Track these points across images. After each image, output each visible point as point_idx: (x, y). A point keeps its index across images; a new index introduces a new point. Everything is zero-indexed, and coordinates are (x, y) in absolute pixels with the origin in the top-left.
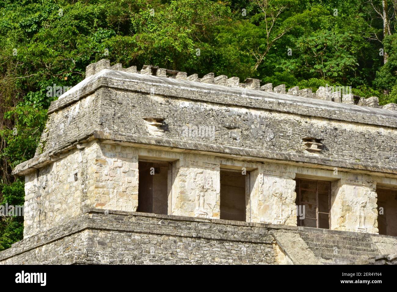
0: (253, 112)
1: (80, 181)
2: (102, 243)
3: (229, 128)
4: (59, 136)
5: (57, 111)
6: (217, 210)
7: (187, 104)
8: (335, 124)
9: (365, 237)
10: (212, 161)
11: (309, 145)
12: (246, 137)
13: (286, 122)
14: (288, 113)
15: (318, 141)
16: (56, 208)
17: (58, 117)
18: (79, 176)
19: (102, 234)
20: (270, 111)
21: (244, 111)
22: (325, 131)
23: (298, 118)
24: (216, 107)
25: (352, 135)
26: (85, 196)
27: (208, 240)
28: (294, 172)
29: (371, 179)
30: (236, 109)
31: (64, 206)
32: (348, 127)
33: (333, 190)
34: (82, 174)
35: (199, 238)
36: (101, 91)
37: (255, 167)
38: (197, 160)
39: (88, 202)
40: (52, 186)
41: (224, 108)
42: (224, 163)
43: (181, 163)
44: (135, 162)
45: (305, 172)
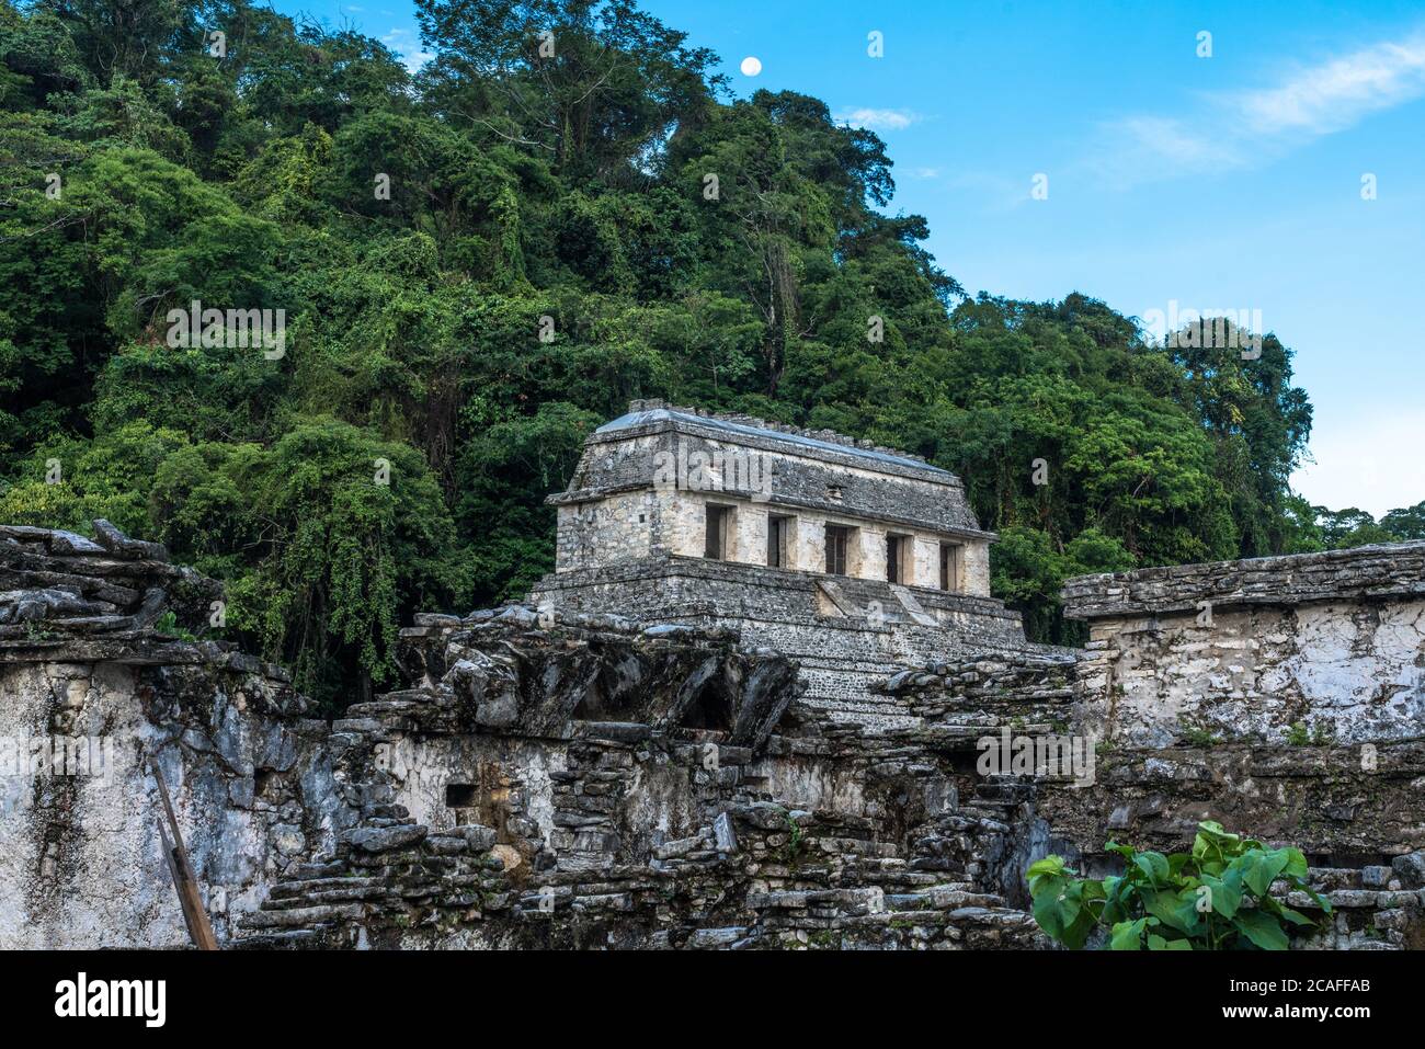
0: (788, 458)
1: (648, 524)
2: (689, 590)
5: (598, 444)
6: (767, 557)
8: (850, 471)
9: (880, 583)
10: (762, 508)
11: (834, 493)
13: (813, 468)
14: (814, 459)
15: (840, 488)
16: (610, 545)
17: (601, 451)
18: (647, 518)
19: (688, 581)
20: (800, 456)
21: (781, 456)
22: (842, 477)
23: (822, 464)
25: (863, 482)
26: (656, 539)
28: (825, 520)
29: (881, 527)
30: (775, 455)
31: (622, 545)
32: (860, 474)
33: (849, 537)
34: (652, 517)
35: (760, 585)
36: (669, 435)
37: (794, 514)
38: (751, 507)
39: (660, 545)
40: (602, 521)
42: (771, 510)
43: (739, 510)
44: (704, 508)
45: (834, 520)
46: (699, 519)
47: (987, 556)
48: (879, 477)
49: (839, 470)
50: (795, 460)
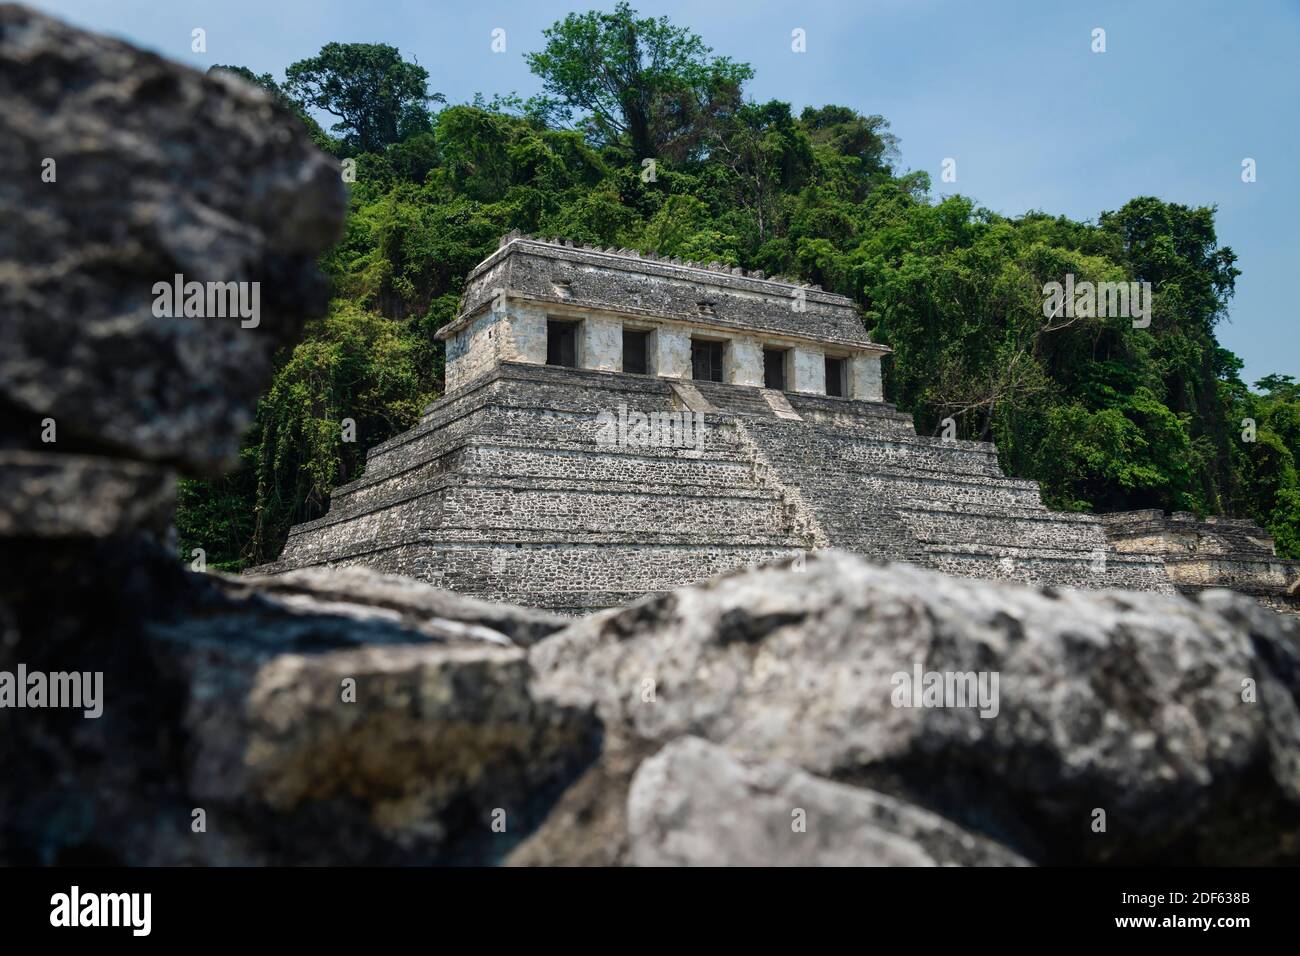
0: (653, 280)
1: (493, 338)
3: (631, 292)
4: (475, 301)
5: (473, 280)
6: (621, 365)
7: (592, 270)
8: (726, 292)
9: (755, 389)
10: (615, 320)
11: (704, 309)
12: (646, 301)
13: (682, 288)
14: (684, 280)
15: (711, 305)
16: (473, 365)
17: (474, 287)
18: (492, 334)
19: (512, 383)
20: (668, 278)
21: (644, 278)
22: (717, 297)
23: (693, 285)
24: (618, 274)
25: (740, 301)
26: (498, 351)
27: (612, 391)
28: (689, 332)
29: (758, 340)
30: (635, 277)
31: (480, 362)
32: (738, 295)
33: (724, 349)
34: (496, 331)
35: (604, 388)
36: (512, 256)
37: (654, 326)
38: (602, 318)
39: (501, 356)
40: (469, 345)
41: (626, 275)
42: (626, 322)
43: (587, 322)
44: (544, 320)
45: (700, 332)
46: (539, 330)
47: (879, 366)
48: (760, 299)
49: (713, 291)
50: (662, 281)
